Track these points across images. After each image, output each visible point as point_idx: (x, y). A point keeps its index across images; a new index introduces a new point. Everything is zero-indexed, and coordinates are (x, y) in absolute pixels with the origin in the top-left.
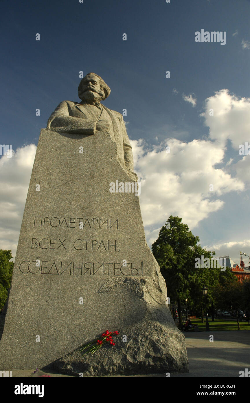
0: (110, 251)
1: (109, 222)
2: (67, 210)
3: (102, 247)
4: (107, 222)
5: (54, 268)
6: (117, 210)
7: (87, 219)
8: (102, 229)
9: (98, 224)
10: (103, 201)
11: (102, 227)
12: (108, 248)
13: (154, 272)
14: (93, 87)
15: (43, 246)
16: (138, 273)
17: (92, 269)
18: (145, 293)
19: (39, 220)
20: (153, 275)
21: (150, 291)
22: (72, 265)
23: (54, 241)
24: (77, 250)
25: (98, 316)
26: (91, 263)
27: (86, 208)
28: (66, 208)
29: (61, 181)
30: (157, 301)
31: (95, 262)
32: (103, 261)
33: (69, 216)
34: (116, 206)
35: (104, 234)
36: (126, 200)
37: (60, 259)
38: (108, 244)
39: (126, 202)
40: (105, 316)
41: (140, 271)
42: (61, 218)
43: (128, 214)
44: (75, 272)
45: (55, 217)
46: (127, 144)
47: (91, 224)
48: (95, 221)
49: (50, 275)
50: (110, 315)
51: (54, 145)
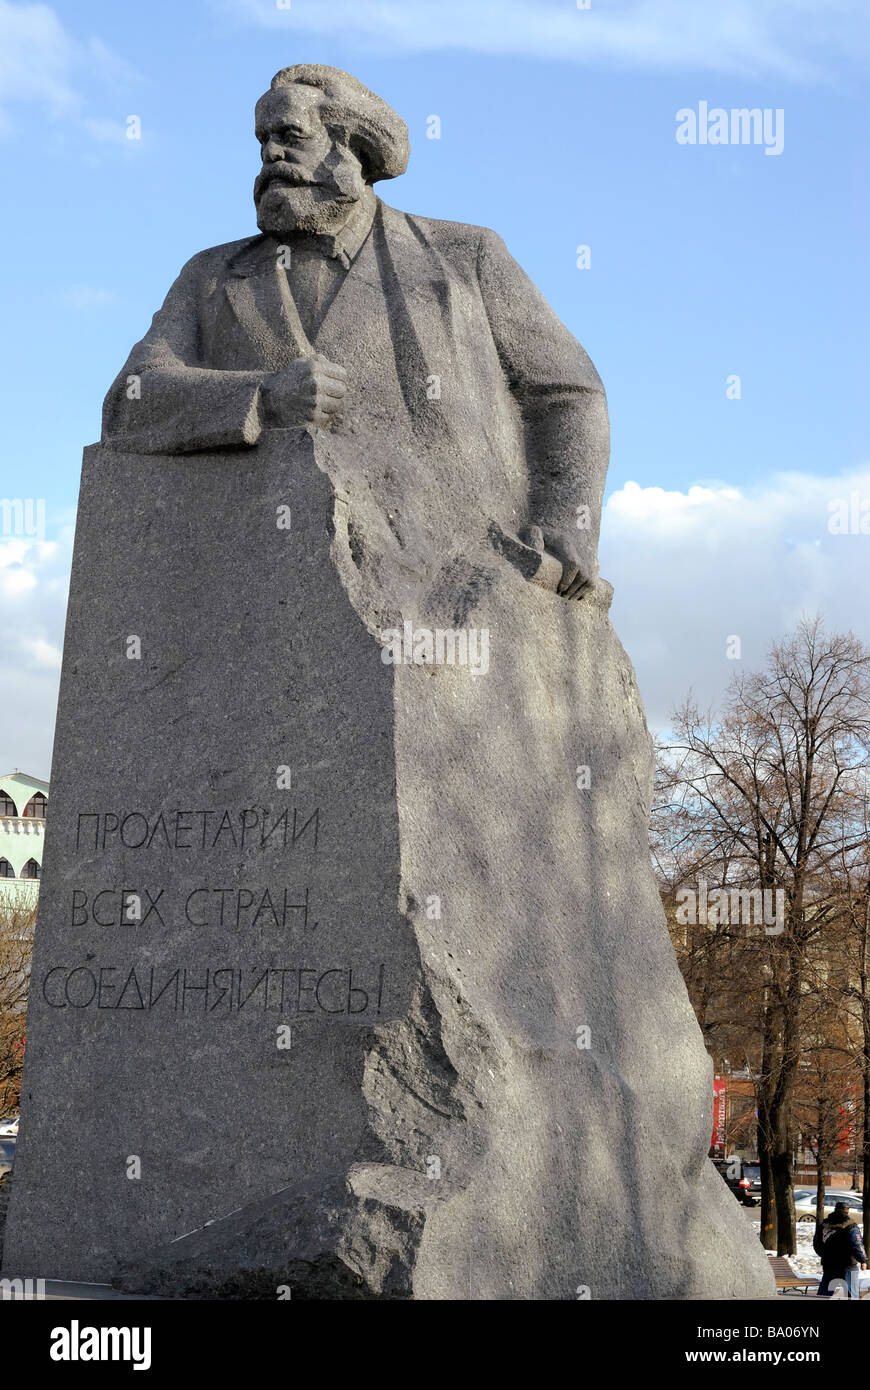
0: (290, 929)
1: (291, 821)
2: (170, 785)
3: (267, 914)
4: (286, 823)
5: (131, 991)
6: (319, 772)
7: (227, 813)
8: (268, 850)
9: (258, 829)
10: (278, 739)
11: (268, 842)
12: (284, 917)
13: (417, 1000)
14: (291, 158)
15: (101, 916)
16: (367, 1005)
17: (235, 991)
19: (89, 827)
22: (182, 978)
23: (132, 898)
24: (193, 928)
26: (232, 970)
27: (225, 772)
28: (165, 777)
30: (431, 1103)
31: (243, 968)
32: (266, 965)
33: (175, 806)
34: (318, 759)
35: (275, 867)
36: (351, 729)
37: (147, 960)
38: (283, 902)
39: (351, 739)
41: (373, 996)
42: (154, 813)
43: (355, 786)
44: (188, 1000)
45: (134, 811)
47: (238, 832)
48: (251, 820)
49: (122, 1013)
50: (275, 1141)
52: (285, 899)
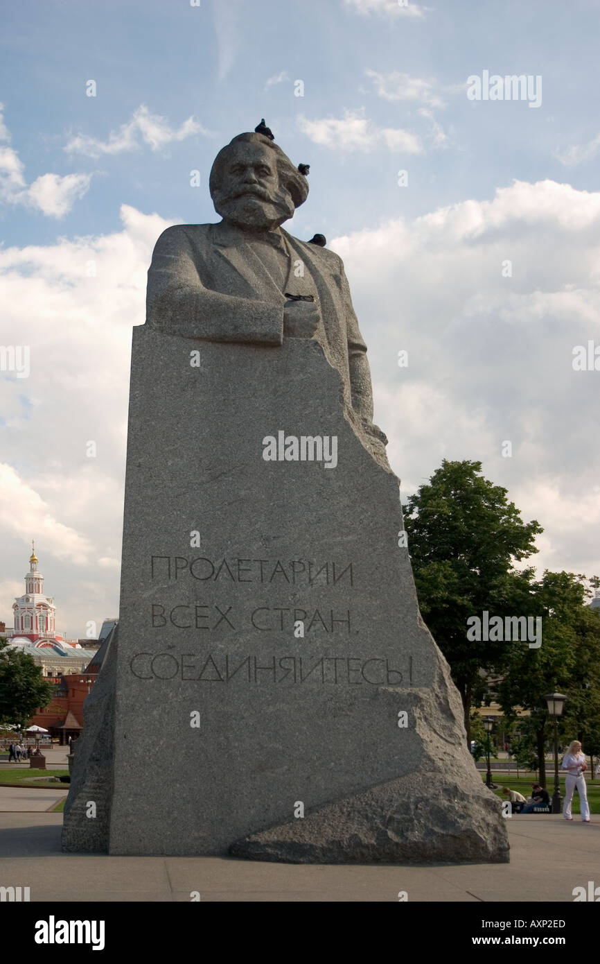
0: (337, 634)
1: (331, 569)
2: (229, 542)
3: (319, 625)
4: (327, 571)
5: (210, 669)
6: (349, 542)
7: (278, 562)
8: (315, 586)
9: (305, 573)
10: (315, 521)
11: (315, 582)
12: (332, 627)
13: (437, 679)
14: (262, 185)
15: (180, 622)
16: (402, 680)
17: (298, 670)
18: (418, 721)
19: (162, 565)
20: (436, 686)
21: (428, 717)
22: (252, 662)
23: (207, 612)
24: (260, 632)
25: (317, 764)
26: (294, 658)
27: (274, 537)
28: (225, 538)
29: (205, 472)
30: (444, 736)
31: (302, 656)
32: (321, 655)
33: (236, 556)
34: (348, 534)
35: (321, 597)
36: (371, 518)
37: (222, 650)
38: (330, 618)
39: (371, 524)
40: (333, 764)
41: (406, 675)
42: (217, 560)
43: (377, 553)
44: (259, 676)
45: (201, 556)
46: (356, 341)
47: (290, 574)
48: (299, 568)
49: (203, 683)
50: (343, 761)
51: (175, 374)
52: (332, 616)
